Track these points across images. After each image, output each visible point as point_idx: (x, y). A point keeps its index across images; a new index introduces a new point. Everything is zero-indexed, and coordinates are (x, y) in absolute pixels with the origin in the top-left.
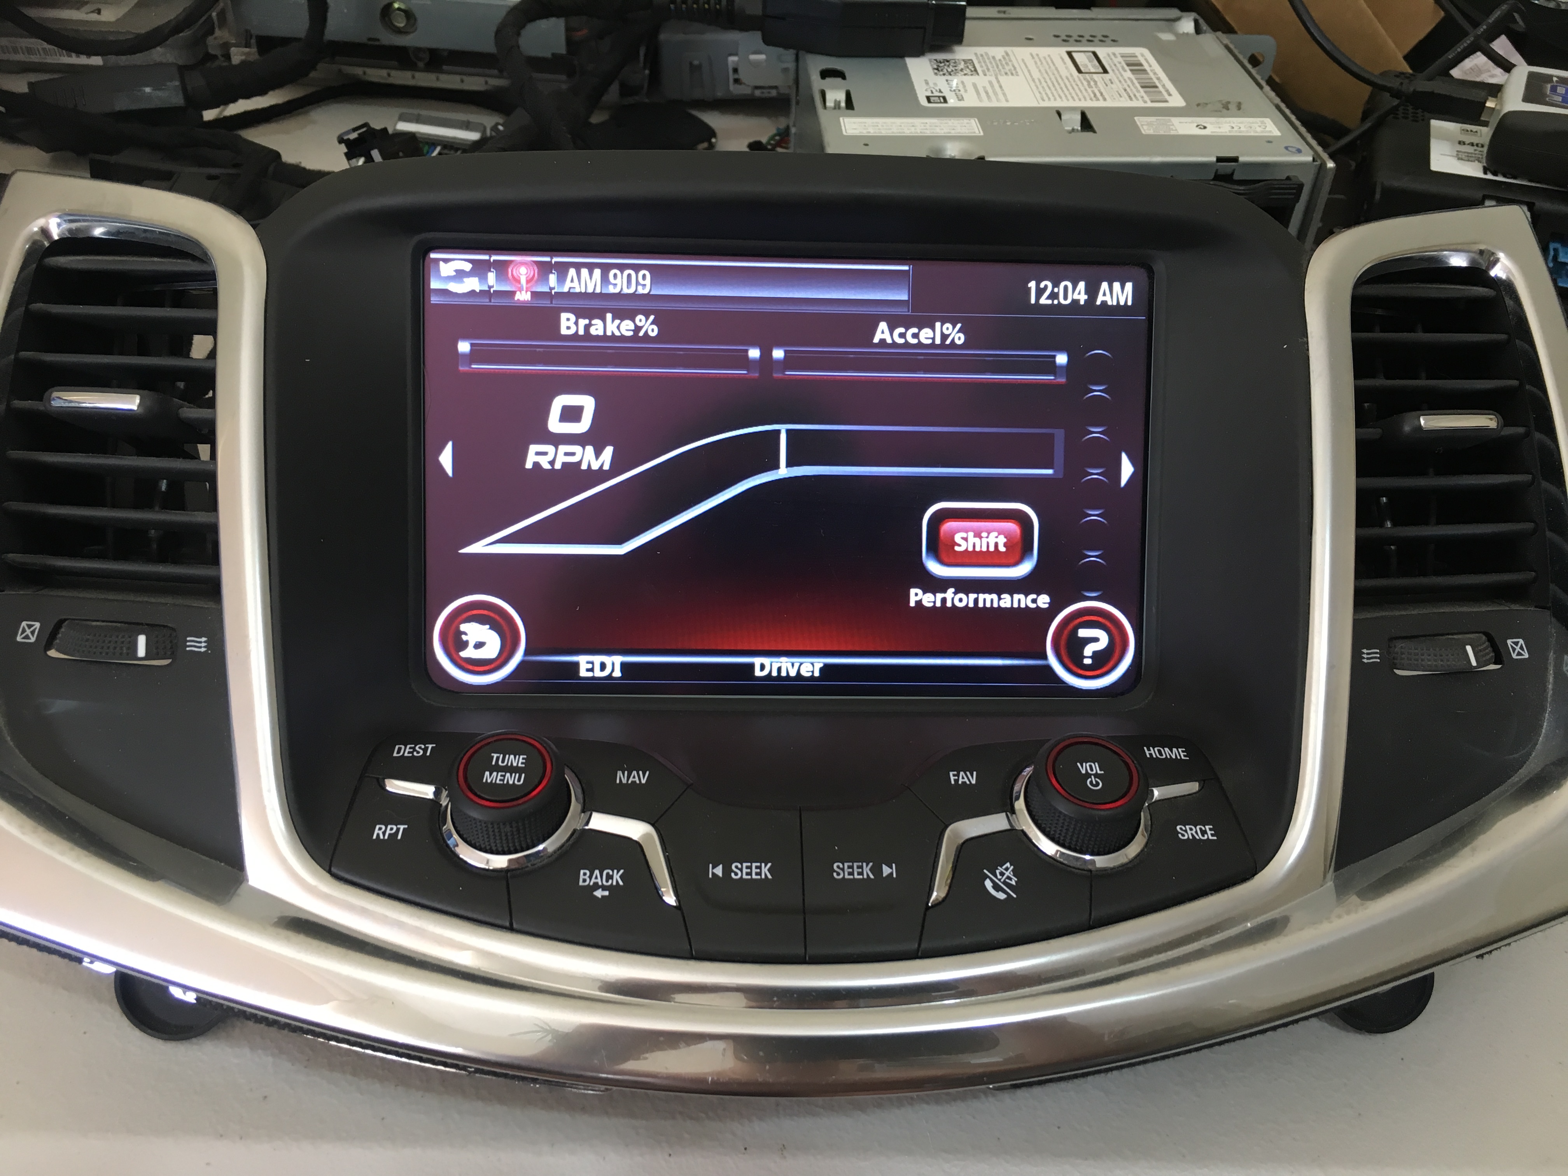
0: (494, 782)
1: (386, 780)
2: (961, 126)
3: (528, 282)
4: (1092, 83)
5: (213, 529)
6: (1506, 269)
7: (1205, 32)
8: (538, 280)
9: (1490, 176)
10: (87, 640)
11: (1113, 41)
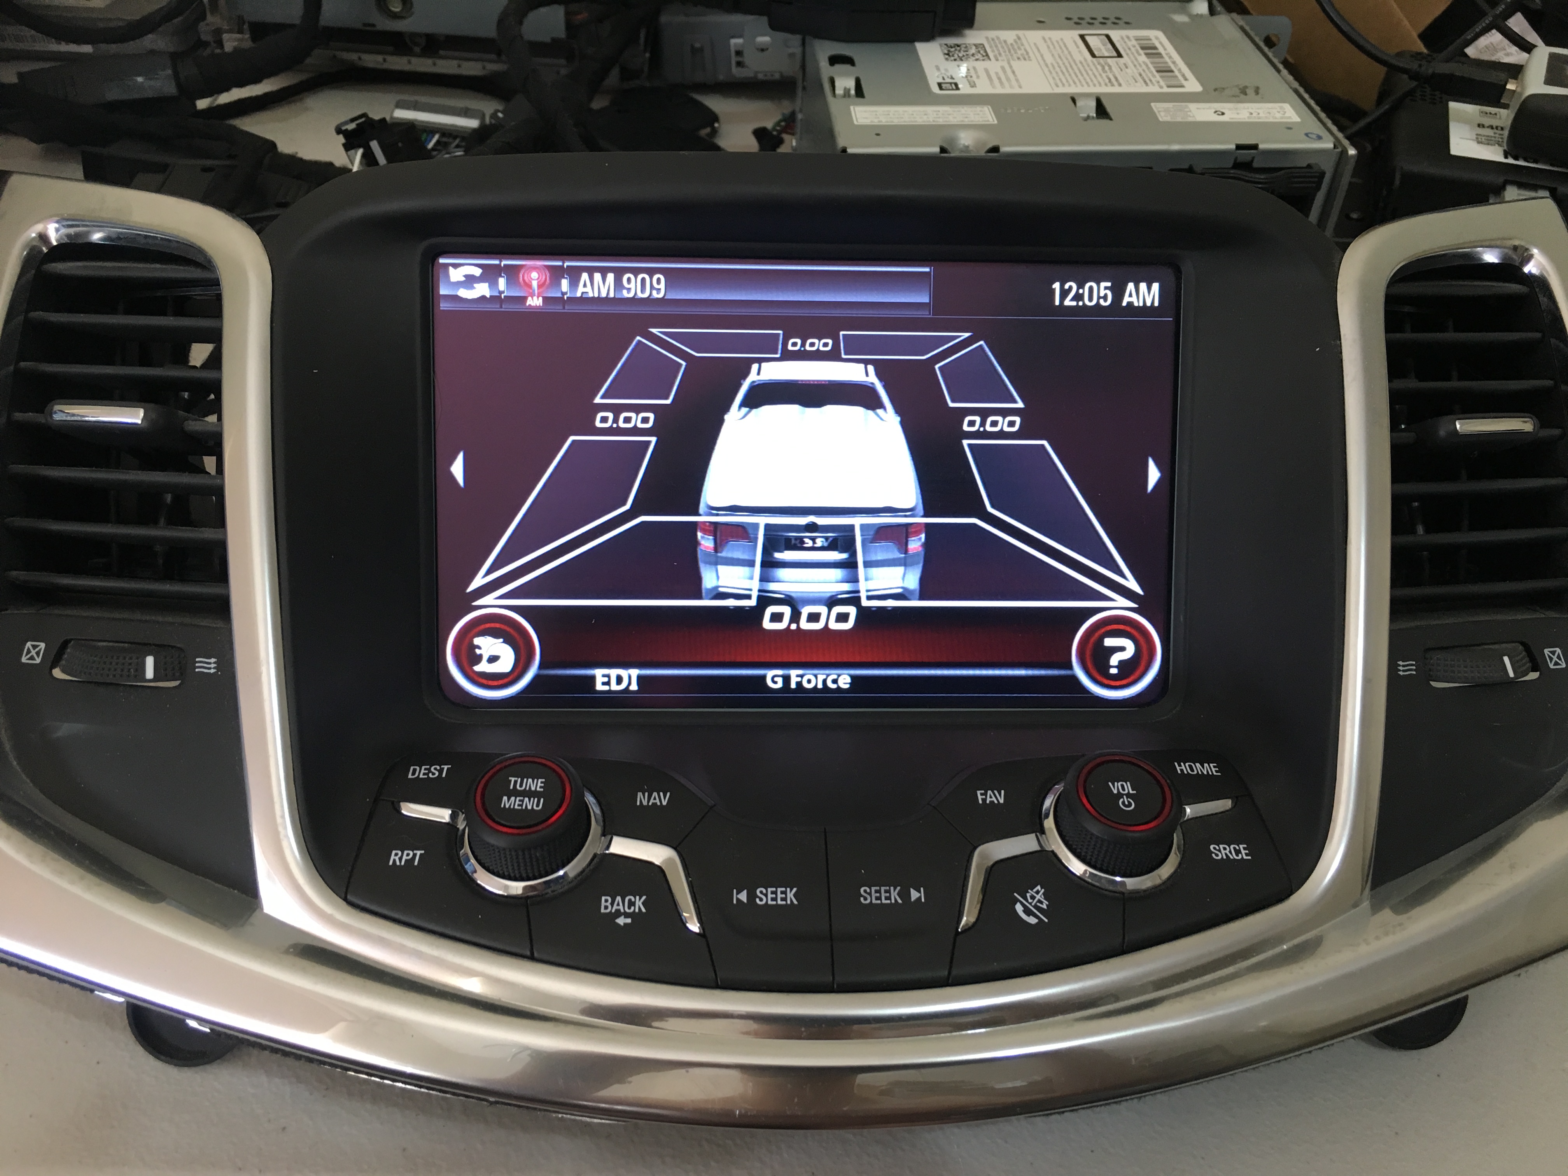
0: (512, 807)
1: (401, 804)
2: (974, 114)
3: (539, 286)
4: (1107, 68)
5: (221, 547)
6: (1539, 265)
7: (1219, 14)
8: (550, 285)
9: (1510, 161)
10: (94, 662)
11: (1127, 23)
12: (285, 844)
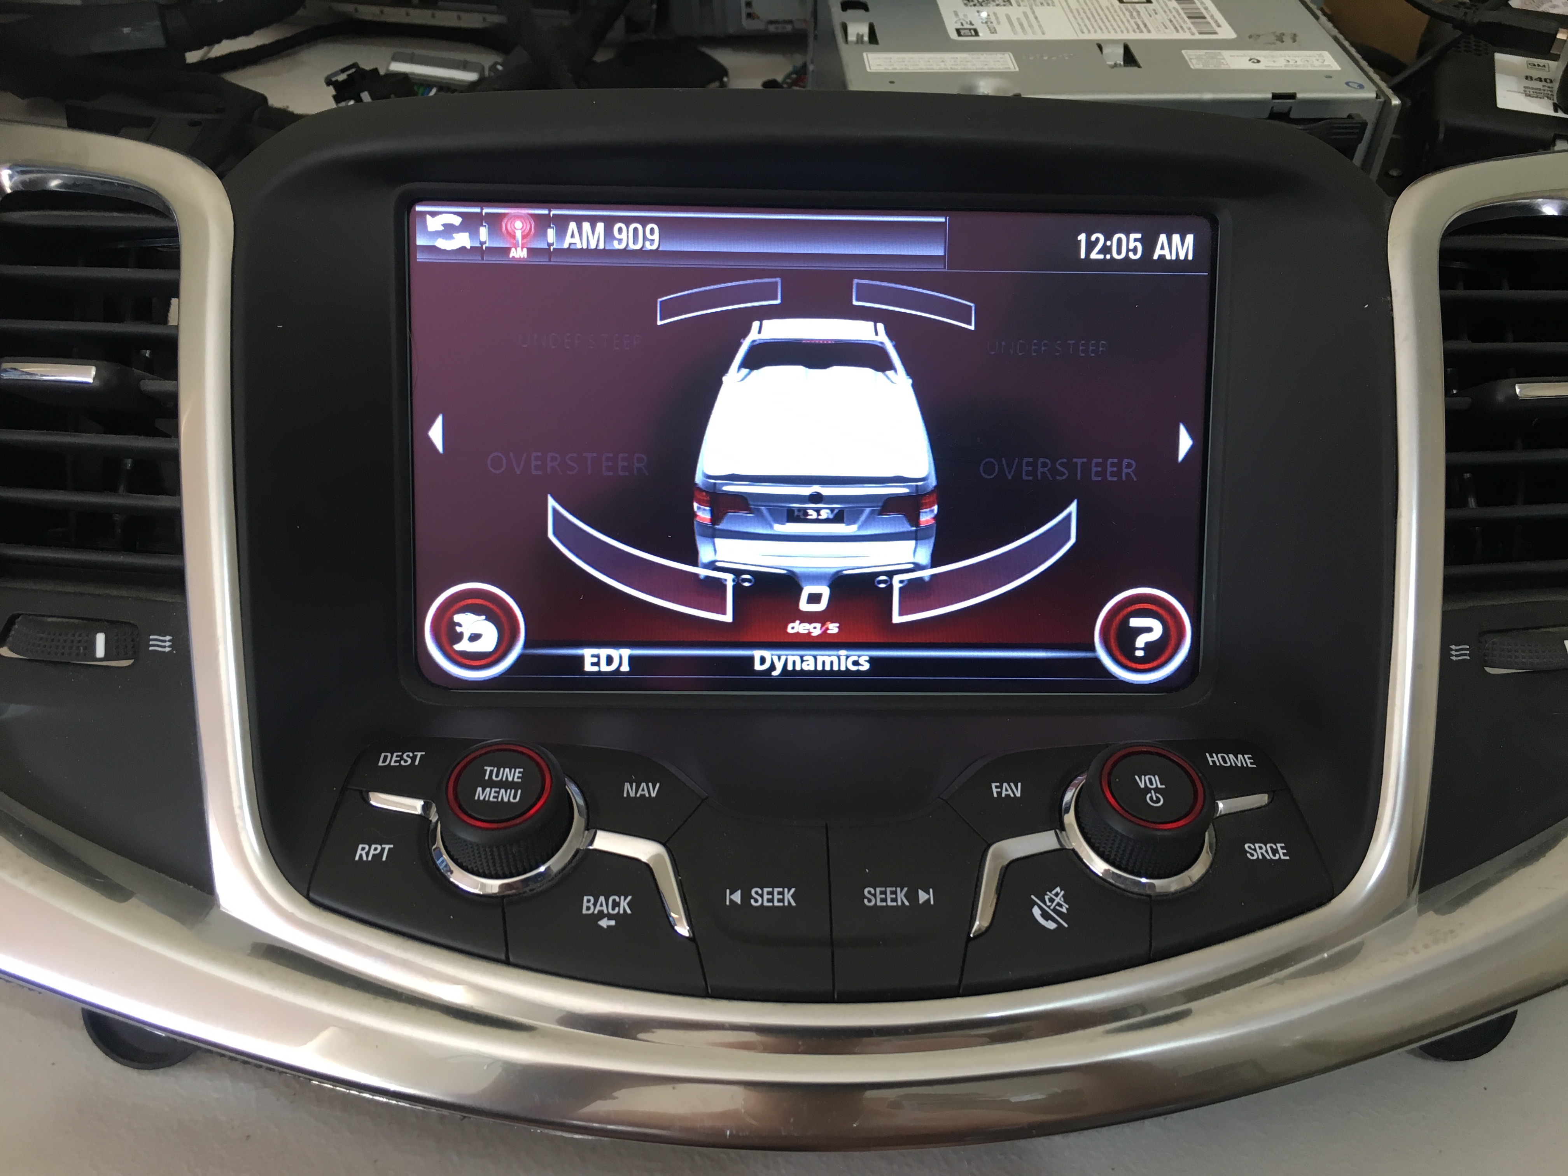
0: (487, 799)
1: (370, 793)
2: (994, 61)
3: (524, 237)
4: (1135, 14)
5: (176, 515)
8: (535, 235)
9: (1561, 114)
10: (42, 639)
12: (243, 837)
